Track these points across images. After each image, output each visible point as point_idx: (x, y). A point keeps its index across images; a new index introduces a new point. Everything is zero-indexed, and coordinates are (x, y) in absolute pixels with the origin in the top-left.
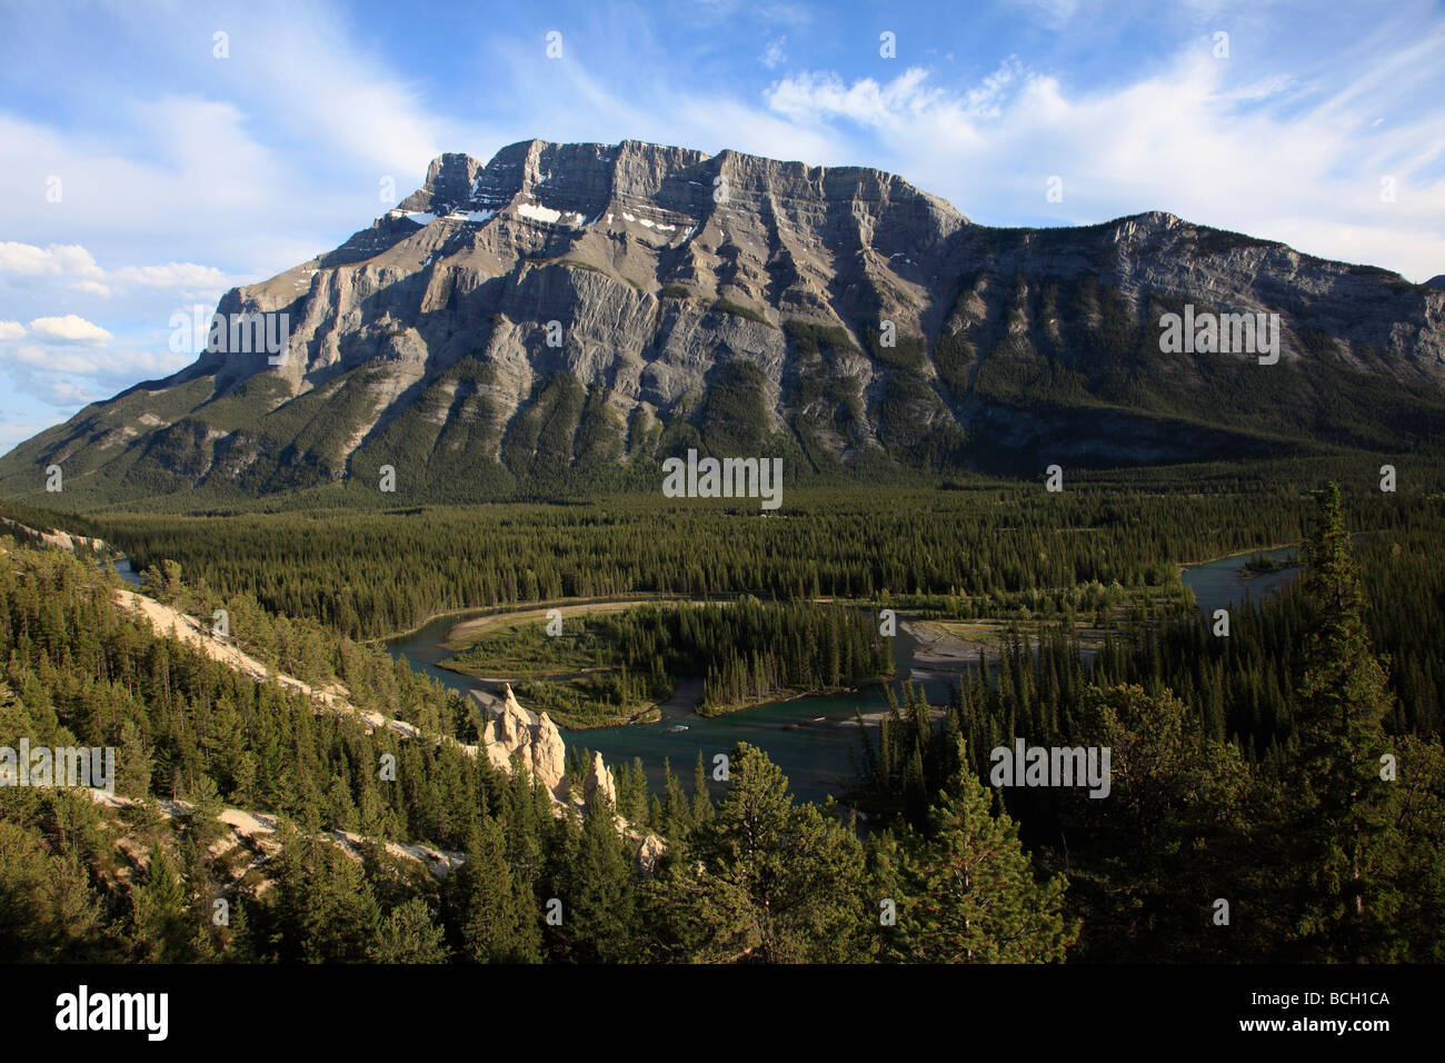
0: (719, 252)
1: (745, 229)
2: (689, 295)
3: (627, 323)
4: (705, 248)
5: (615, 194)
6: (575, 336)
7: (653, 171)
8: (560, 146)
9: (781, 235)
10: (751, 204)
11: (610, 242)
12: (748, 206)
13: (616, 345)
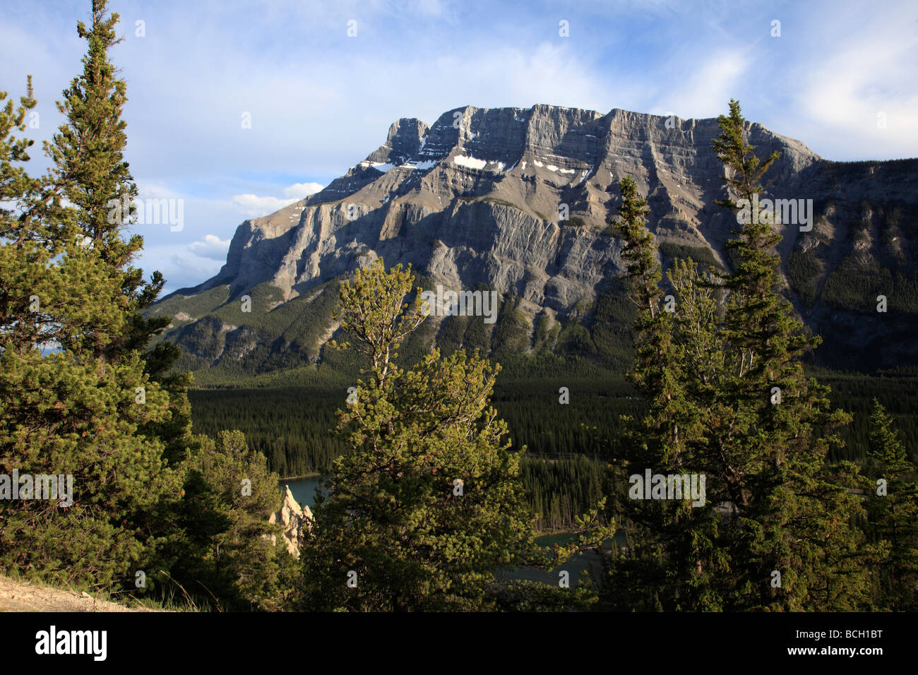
0: (608, 190)
1: (631, 171)
2: (584, 224)
3: (535, 246)
4: (597, 186)
5: (528, 146)
6: (495, 256)
7: (557, 128)
8: (486, 111)
9: (659, 175)
10: (635, 151)
11: (524, 183)
12: (632, 152)
13: (526, 263)
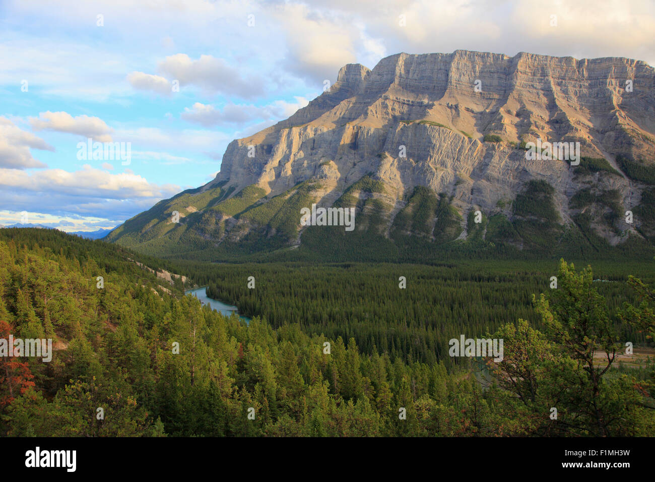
0: (518, 115)
1: (534, 100)
2: (501, 140)
3: (462, 157)
4: (509, 112)
5: (451, 82)
6: (430, 165)
7: (474, 67)
8: (416, 56)
9: (557, 103)
10: (538, 85)
11: (449, 110)
12: (535, 86)
13: (456, 170)
